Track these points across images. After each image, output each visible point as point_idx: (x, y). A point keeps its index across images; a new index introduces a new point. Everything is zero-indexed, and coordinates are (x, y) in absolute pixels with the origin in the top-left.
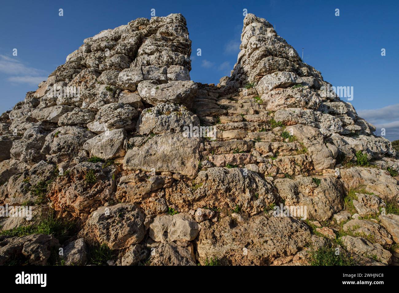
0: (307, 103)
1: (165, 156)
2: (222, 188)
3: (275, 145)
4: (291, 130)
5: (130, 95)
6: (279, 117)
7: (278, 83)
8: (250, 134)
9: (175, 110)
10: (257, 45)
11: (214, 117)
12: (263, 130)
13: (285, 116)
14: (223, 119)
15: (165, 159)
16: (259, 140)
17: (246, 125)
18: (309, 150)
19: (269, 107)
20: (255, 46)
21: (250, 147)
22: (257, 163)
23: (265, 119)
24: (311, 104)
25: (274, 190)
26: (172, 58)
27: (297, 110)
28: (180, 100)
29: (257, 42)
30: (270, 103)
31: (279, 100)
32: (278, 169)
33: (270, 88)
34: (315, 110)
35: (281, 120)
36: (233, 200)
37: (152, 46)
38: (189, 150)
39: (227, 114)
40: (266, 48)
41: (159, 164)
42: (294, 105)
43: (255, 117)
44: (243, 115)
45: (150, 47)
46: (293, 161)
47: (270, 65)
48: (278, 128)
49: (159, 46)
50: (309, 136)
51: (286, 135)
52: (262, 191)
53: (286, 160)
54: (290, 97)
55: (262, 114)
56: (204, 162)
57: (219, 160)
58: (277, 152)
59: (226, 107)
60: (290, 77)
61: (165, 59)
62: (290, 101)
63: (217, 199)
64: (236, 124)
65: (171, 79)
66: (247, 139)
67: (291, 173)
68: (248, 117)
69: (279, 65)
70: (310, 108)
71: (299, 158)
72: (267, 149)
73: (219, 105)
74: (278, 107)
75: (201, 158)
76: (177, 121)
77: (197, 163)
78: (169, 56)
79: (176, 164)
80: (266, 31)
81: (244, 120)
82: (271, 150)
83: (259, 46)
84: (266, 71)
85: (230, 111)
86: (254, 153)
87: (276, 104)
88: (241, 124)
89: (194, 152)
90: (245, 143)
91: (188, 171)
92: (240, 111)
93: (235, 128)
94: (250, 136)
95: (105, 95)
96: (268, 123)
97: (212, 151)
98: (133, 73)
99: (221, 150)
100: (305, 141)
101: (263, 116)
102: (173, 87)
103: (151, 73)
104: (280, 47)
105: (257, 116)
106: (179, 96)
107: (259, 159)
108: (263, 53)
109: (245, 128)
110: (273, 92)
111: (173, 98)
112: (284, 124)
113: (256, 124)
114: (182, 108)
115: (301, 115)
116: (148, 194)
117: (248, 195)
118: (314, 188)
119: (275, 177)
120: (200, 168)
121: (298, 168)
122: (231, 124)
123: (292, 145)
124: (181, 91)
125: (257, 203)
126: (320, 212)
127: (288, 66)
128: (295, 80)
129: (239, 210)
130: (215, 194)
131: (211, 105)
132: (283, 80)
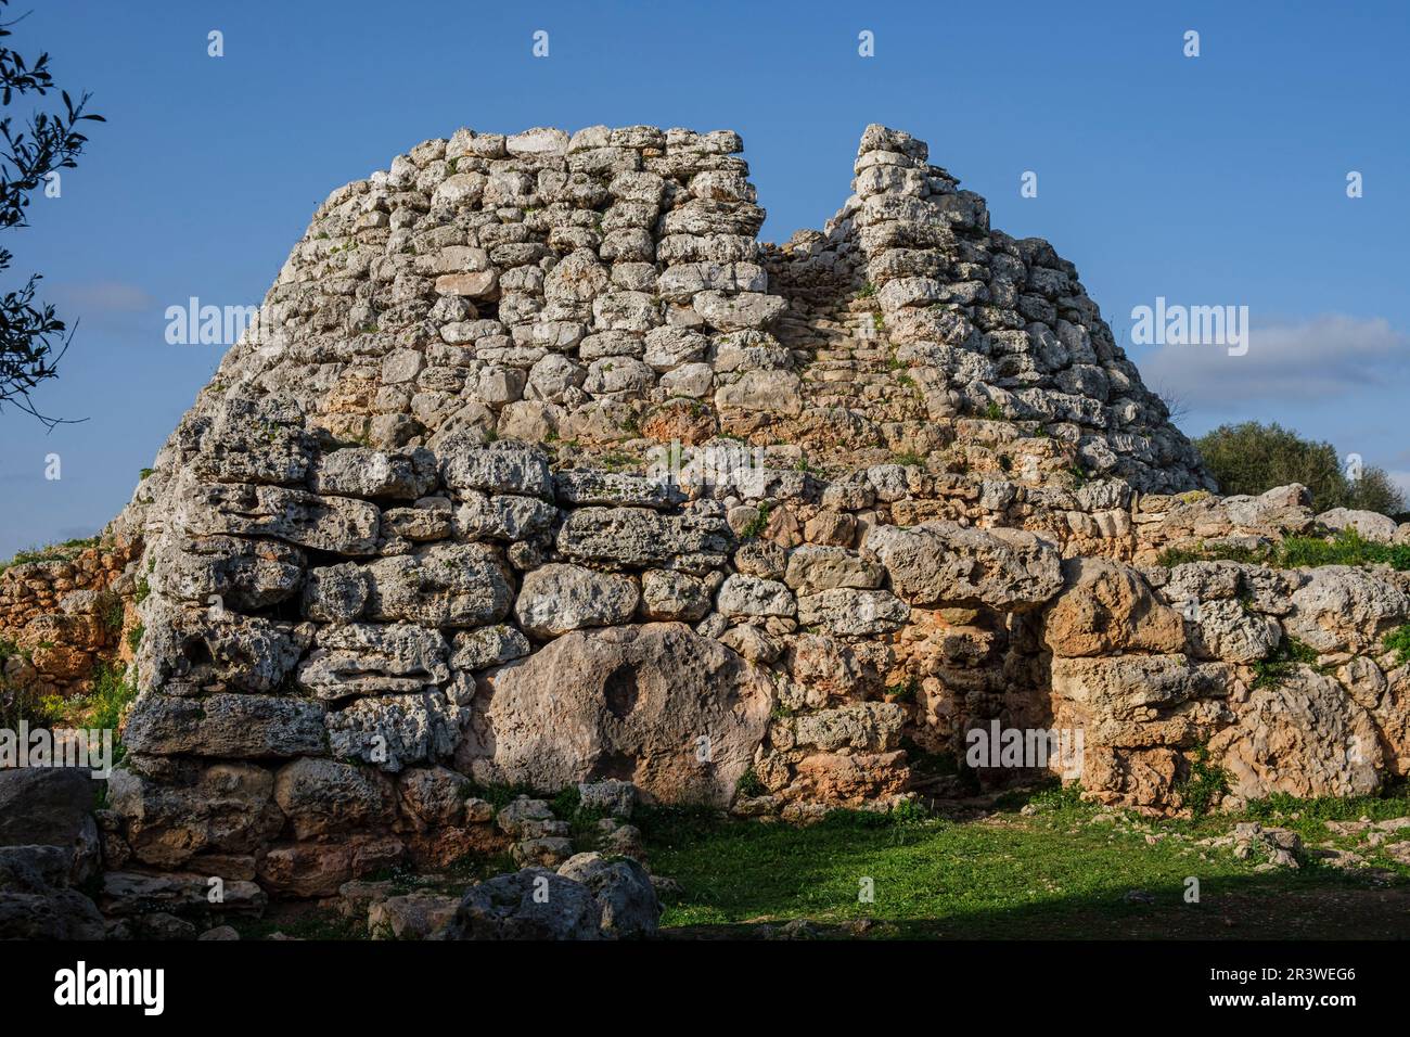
0: (945, 336)
1: (766, 394)
2: (829, 422)
3: (888, 390)
4: (913, 373)
5: (683, 312)
6: (902, 355)
7: (909, 298)
8: (859, 375)
9: (762, 340)
10: (882, 214)
11: (809, 350)
12: (877, 372)
13: (909, 353)
14: (822, 355)
15: (766, 397)
16: (870, 383)
17: (854, 364)
18: (925, 397)
19: (892, 338)
20: (879, 216)
21: (859, 390)
22: (865, 409)
23: (882, 358)
24: (951, 336)
25: (879, 431)
26: (740, 250)
27: (928, 346)
28: (765, 326)
29: (883, 210)
30: (895, 331)
31: (908, 328)
32: (886, 415)
33: (898, 305)
34: (957, 346)
35: (904, 360)
36: (839, 435)
37: (702, 223)
38: (790, 390)
39: (827, 347)
40: (898, 228)
41: (761, 402)
42: (927, 337)
43: (869, 354)
44: (851, 350)
45: (696, 223)
46: (905, 408)
47: (900, 264)
48: (899, 371)
49: (713, 222)
50: (930, 381)
51: (904, 379)
52: (866, 429)
53: (897, 406)
54: (920, 325)
55: (880, 348)
56: (807, 403)
57: (823, 401)
58: (890, 398)
59: (825, 335)
60: (929, 289)
61: (729, 251)
62: (923, 331)
63: (823, 433)
64: (841, 363)
65: (743, 290)
66: (855, 382)
67: (900, 418)
68: (858, 354)
69: (916, 263)
70: (949, 343)
71: (911, 403)
72: (877, 394)
73: (812, 330)
74: (907, 340)
75: (803, 398)
76: (769, 356)
77: (801, 403)
78: (736, 246)
79: (778, 403)
80: (905, 175)
81: (853, 357)
82: (882, 395)
83: (886, 216)
84: (893, 274)
85: (833, 343)
86: (862, 397)
87: (904, 332)
88: (848, 363)
89: (796, 392)
90: (853, 385)
91: (792, 409)
92: (846, 342)
93: (839, 368)
94: (859, 379)
95: (649, 311)
96: (886, 363)
97: (814, 392)
98: (688, 277)
99: (824, 392)
100: (923, 387)
101: (880, 352)
102: (755, 306)
103: (713, 277)
104: (928, 217)
105: (871, 351)
106: (764, 321)
107: (867, 404)
108: (890, 237)
109: (854, 369)
110: (901, 313)
111: (756, 323)
112: (907, 365)
113: (868, 363)
114: (769, 338)
115: (931, 354)
116: (756, 429)
117: (852, 430)
118: (918, 430)
119: (882, 422)
120: (803, 408)
121: (909, 414)
122: (834, 362)
123: (907, 390)
124: (766, 313)
125: (859, 439)
126: (918, 448)
127: (931, 265)
128: (937, 294)
129: (843, 443)
130: (822, 428)
131: (801, 331)
132: (917, 294)
